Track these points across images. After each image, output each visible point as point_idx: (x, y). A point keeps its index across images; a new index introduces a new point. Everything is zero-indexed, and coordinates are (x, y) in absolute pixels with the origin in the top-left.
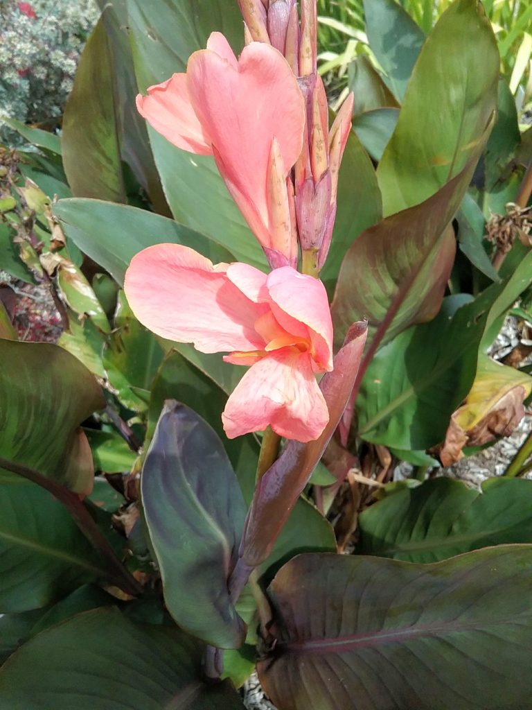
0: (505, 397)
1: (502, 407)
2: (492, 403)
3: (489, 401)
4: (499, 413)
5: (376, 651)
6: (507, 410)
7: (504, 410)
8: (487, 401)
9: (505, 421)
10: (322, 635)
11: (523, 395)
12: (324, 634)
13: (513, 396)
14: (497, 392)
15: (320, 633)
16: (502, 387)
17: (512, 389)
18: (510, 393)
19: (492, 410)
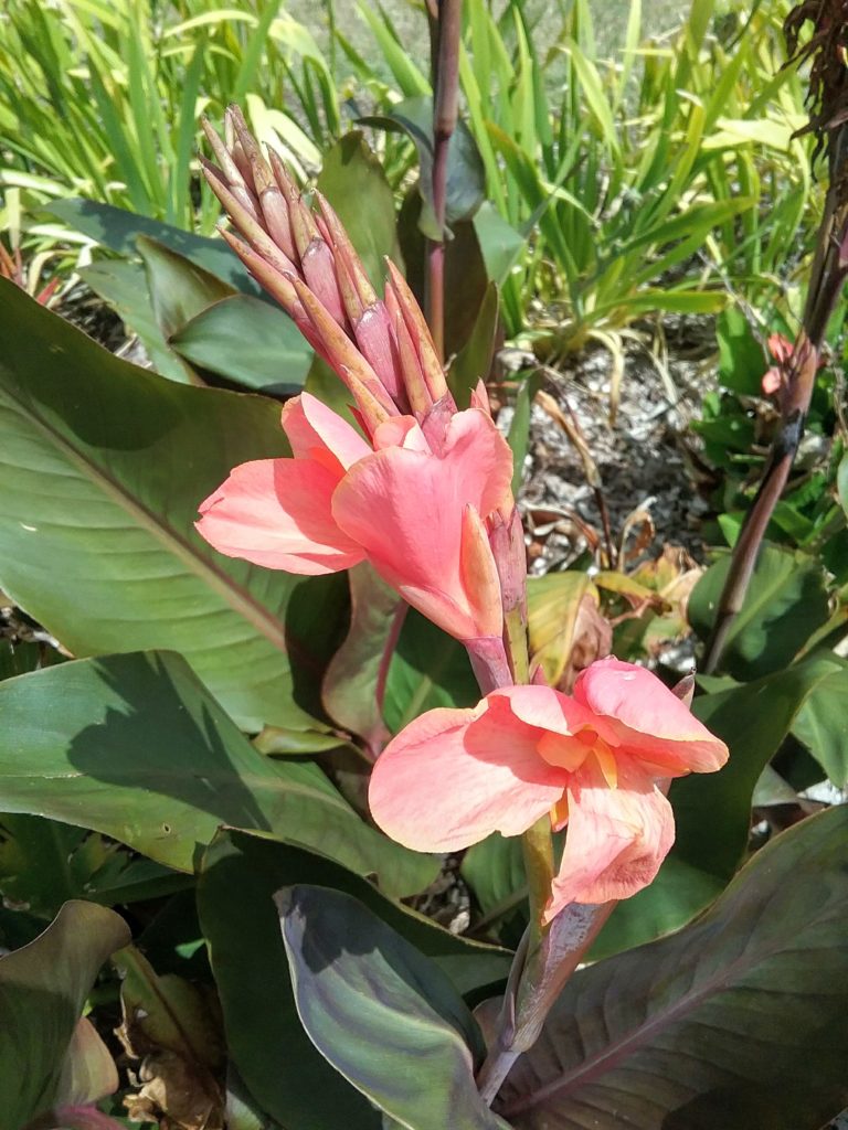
0: (579, 619)
1: (582, 632)
2: (568, 634)
3: (562, 633)
4: (582, 642)
5: (650, 1049)
6: (590, 633)
7: (585, 636)
8: (560, 634)
9: (592, 649)
10: (558, 1072)
11: (594, 604)
12: (561, 1068)
13: (586, 612)
14: (566, 618)
15: (554, 1070)
16: (567, 608)
17: (580, 603)
18: (581, 610)
19: (573, 642)
